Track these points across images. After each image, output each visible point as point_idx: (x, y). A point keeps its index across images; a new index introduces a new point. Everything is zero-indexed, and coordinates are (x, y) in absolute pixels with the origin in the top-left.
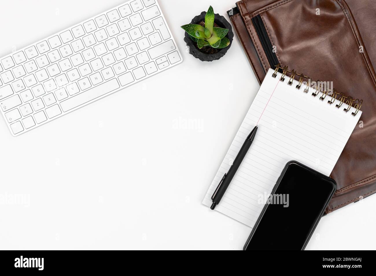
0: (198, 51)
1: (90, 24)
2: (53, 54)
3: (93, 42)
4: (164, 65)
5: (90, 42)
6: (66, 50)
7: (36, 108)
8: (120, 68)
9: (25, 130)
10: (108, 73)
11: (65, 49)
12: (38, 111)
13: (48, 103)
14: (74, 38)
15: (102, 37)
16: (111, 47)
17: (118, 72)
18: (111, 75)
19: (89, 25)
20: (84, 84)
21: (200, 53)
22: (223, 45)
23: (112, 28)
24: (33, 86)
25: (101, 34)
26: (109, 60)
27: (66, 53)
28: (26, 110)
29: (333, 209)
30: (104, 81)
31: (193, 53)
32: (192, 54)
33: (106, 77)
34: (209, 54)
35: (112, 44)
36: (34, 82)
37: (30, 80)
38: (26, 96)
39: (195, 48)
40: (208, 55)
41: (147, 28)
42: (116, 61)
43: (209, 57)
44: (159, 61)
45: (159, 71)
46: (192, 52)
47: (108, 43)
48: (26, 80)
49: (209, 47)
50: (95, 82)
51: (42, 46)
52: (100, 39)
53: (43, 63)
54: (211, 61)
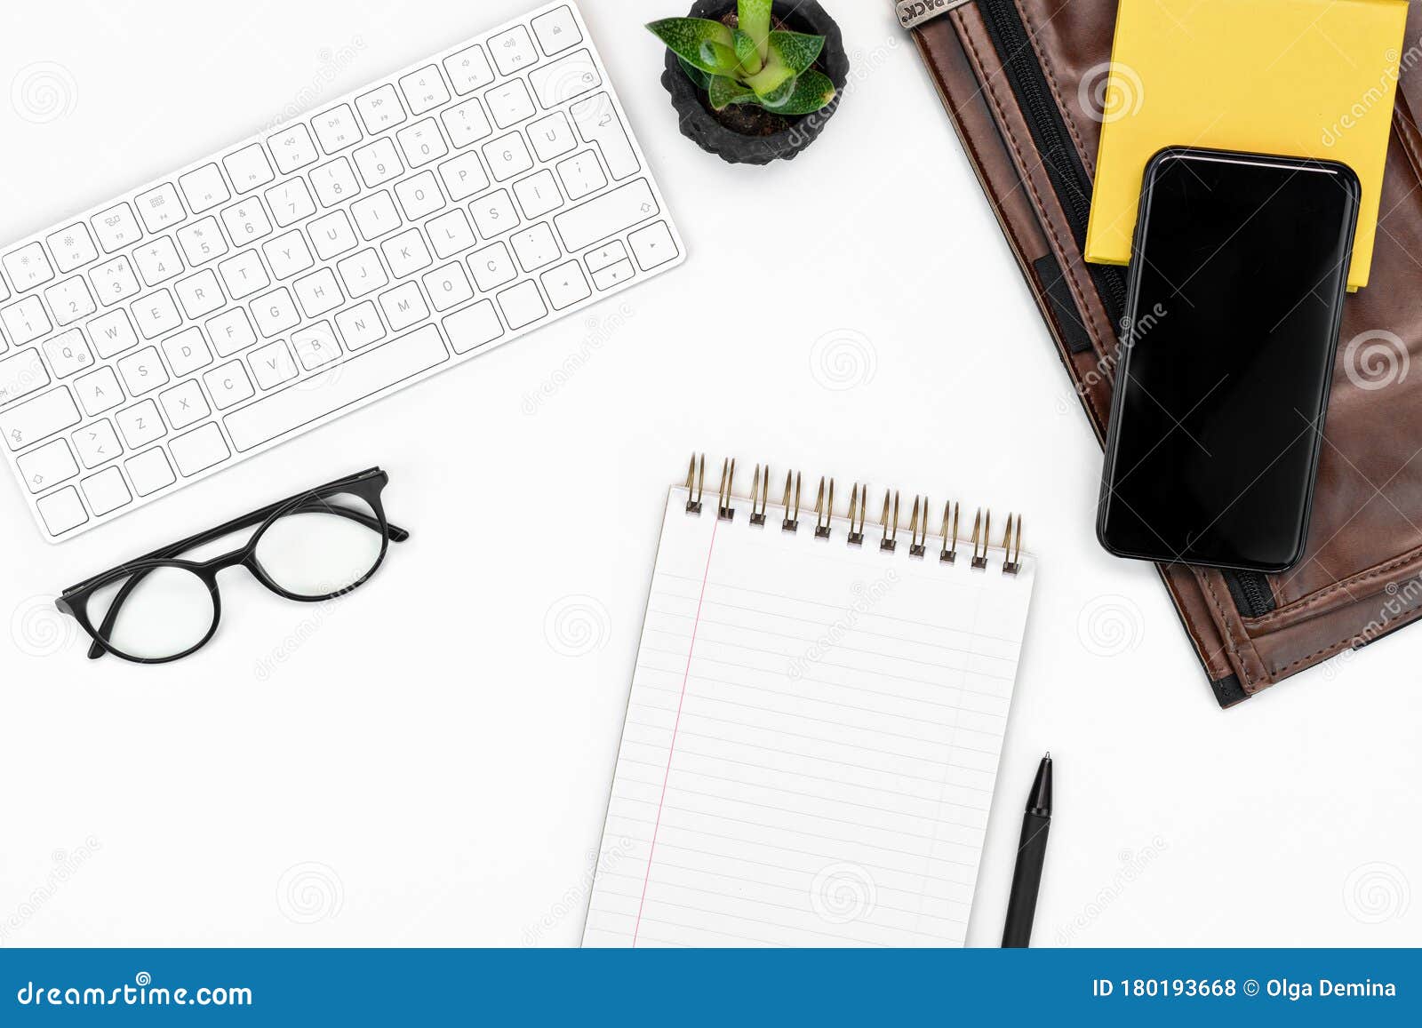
0: (713, 123)
1: (337, 121)
2: (198, 233)
3: (349, 188)
4: (614, 275)
5: (337, 188)
6: (246, 220)
7: (135, 437)
8: (448, 287)
9: (94, 521)
10: (404, 306)
11: (242, 214)
12: (143, 449)
13: (179, 417)
14: (278, 174)
15: (381, 168)
16: (415, 208)
17: (443, 299)
18: (417, 311)
19: (331, 124)
20: (316, 345)
21: (721, 131)
22: (810, 101)
23: (418, 134)
24: (124, 354)
25: (377, 160)
26: (408, 254)
27: (248, 227)
28: (95, 444)
29: (1274, 674)
30: (391, 335)
31: (696, 132)
32: (691, 135)
33: (399, 319)
34: (756, 135)
35: (420, 195)
36: (126, 338)
37: (112, 333)
38: (97, 392)
39: (701, 110)
40: (750, 138)
41: (551, 137)
42: (436, 260)
43: (753, 148)
44: (595, 261)
45: (597, 295)
46: (690, 129)
47: (405, 191)
48: (97, 329)
49: (753, 109)
50: (355, 339)
51: (157, 202)
52: (373, 177)
53: (162, 268)
54: (764, 161)
